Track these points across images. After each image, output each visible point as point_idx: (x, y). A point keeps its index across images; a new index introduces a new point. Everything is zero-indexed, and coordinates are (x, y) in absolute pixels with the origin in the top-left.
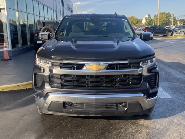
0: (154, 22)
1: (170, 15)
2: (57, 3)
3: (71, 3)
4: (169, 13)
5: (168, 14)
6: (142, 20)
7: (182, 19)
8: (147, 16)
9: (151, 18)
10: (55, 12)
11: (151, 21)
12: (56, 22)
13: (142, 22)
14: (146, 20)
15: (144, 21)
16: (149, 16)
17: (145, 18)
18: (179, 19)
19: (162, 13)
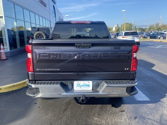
0: (121, 29)
1: (132, 25)
2: (51, 15)
3: (62, 16)
4: (132, 24)
5: (130, 24)
6: (113, 28)
7: (140, 27)
8: (116, 25)
9: (119, 27)
10: (49, 22)
11: (119, 29)
12: (47, 28)
13: (112, 30)
14: (116, 28)
15: (114, 29)
16: (118, 25)
17: (115, 27)
18: (138, 28)
19: (127, 24)
